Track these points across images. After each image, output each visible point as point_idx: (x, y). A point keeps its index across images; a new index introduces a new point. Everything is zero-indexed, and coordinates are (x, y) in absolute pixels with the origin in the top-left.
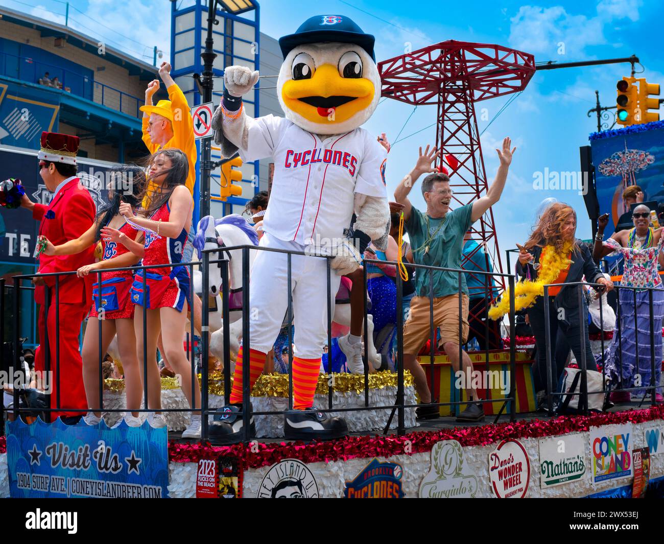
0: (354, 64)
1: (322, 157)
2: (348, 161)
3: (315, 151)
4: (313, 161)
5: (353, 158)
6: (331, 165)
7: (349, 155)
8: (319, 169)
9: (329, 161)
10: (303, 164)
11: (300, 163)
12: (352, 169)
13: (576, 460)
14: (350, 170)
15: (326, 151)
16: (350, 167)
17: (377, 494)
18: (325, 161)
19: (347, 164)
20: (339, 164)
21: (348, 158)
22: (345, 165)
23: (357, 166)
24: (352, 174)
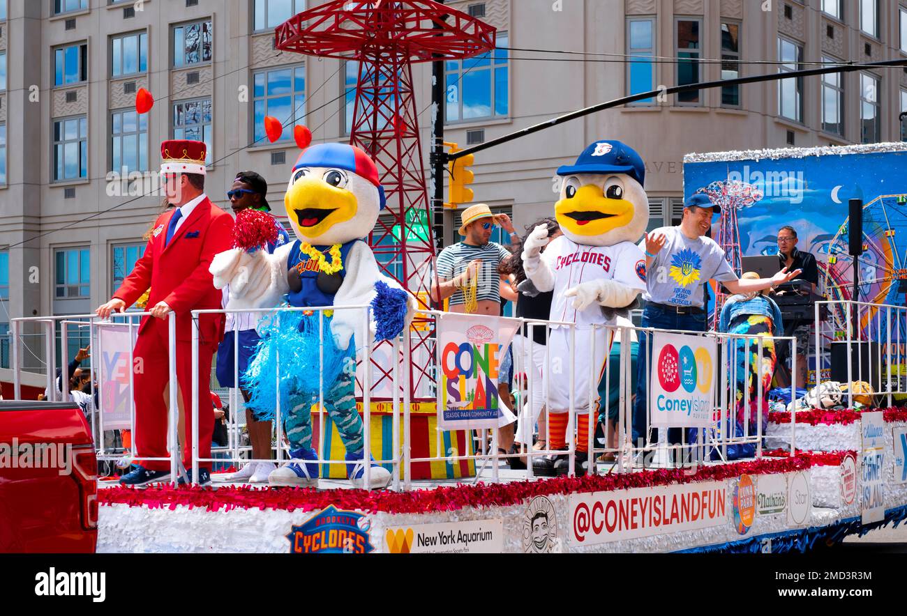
0: (616, 187)
1: (580, 257)
2: (602, 260)
3: (576, 254)
4: (574, 261)
5: (607, 258)
6: (587, 263)
7: (603, 256)
8: (577, 267)
9: (586, 261)
10: (567, 264)
11: (564, 265)
12: (606, 266)
13: (780, 495)
14: (604, 267)
15: (584, 253)
16: (604, 264)
17: (333, 542)
18: (582, 260)
19: (601, 262)
20: (594, 262)
21: (602, 258)
22: (599, 263)
23: (611, 264)
24: (607, 270)
